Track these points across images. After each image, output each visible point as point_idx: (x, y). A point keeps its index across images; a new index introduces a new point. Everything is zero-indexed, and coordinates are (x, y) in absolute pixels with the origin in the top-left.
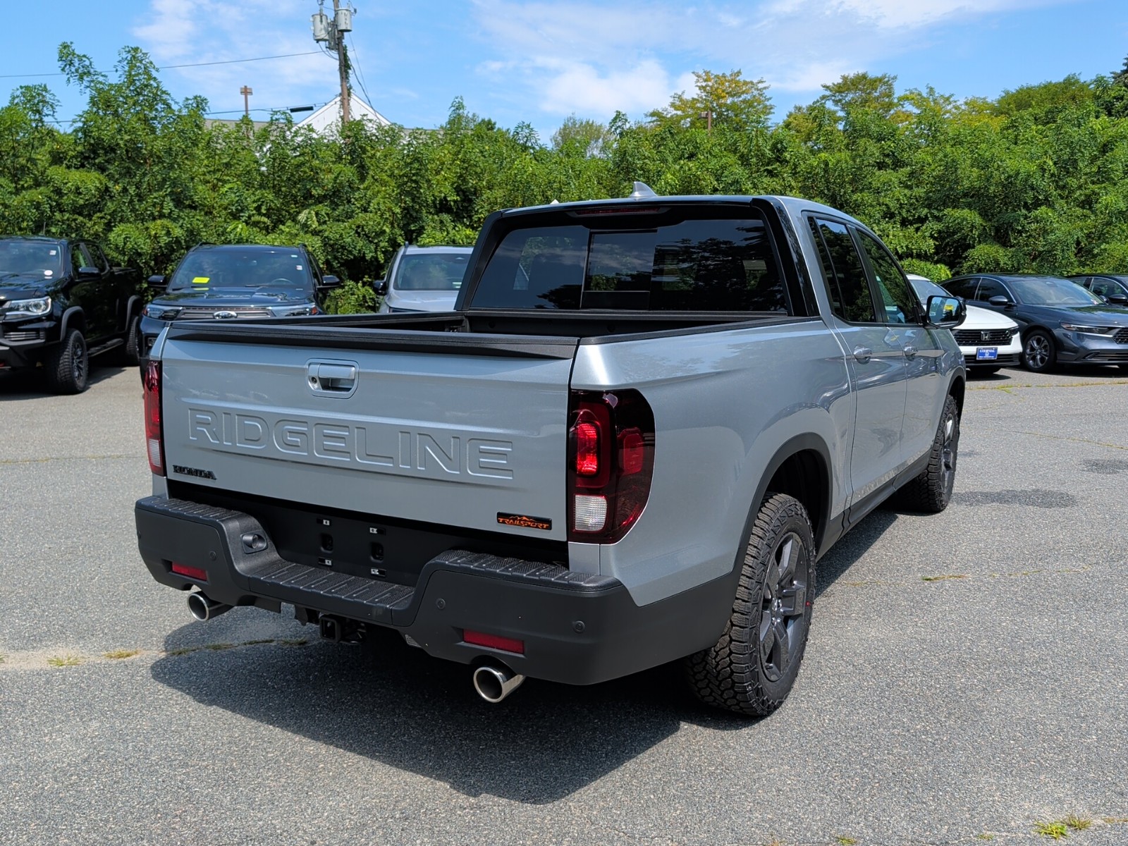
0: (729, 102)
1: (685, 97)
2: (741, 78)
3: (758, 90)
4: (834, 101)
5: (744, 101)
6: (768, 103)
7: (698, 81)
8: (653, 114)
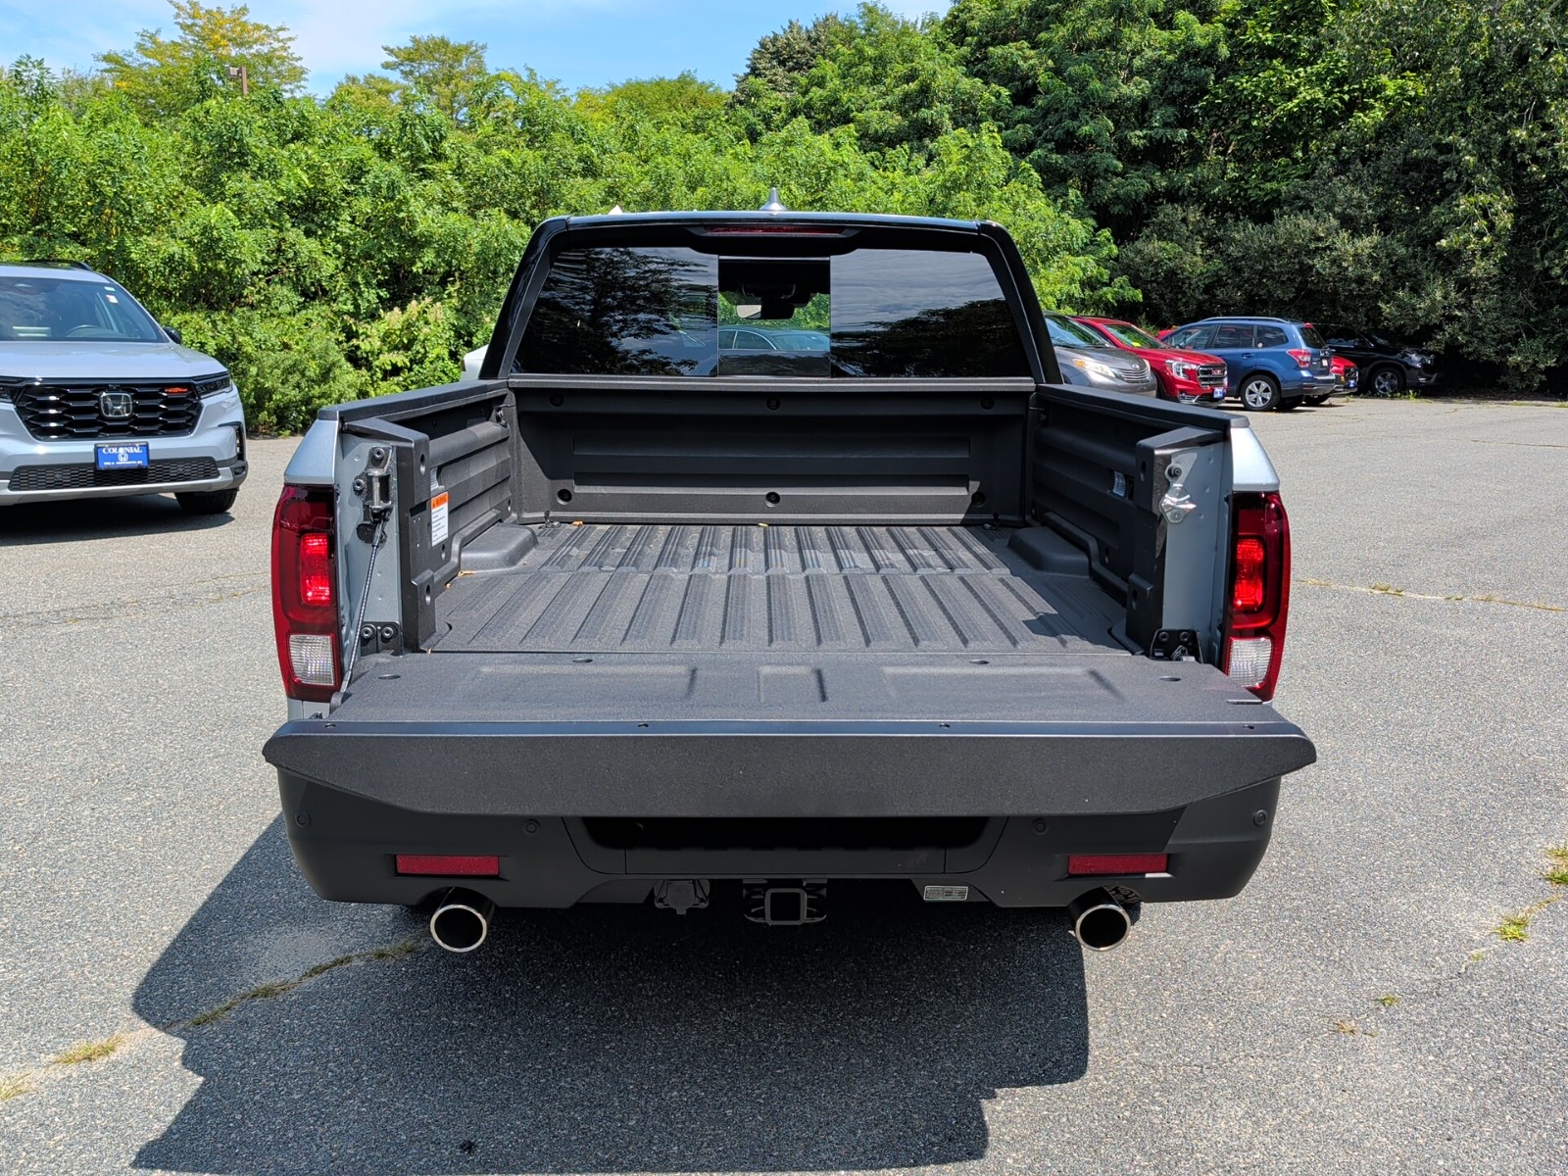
0: (233, 54)
1: (161, 39)
2: (251, 18)
3: (279, 41)
4: (402, 72)
5: (258, 55)
6: (298, 64)
7: (178, 16)
8: (107, 59)
